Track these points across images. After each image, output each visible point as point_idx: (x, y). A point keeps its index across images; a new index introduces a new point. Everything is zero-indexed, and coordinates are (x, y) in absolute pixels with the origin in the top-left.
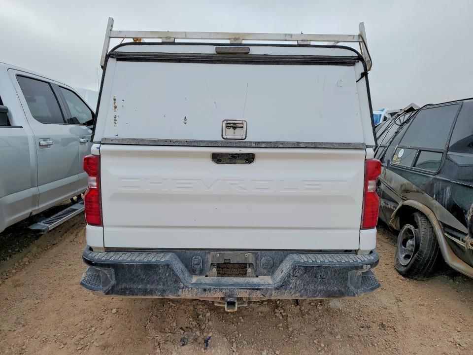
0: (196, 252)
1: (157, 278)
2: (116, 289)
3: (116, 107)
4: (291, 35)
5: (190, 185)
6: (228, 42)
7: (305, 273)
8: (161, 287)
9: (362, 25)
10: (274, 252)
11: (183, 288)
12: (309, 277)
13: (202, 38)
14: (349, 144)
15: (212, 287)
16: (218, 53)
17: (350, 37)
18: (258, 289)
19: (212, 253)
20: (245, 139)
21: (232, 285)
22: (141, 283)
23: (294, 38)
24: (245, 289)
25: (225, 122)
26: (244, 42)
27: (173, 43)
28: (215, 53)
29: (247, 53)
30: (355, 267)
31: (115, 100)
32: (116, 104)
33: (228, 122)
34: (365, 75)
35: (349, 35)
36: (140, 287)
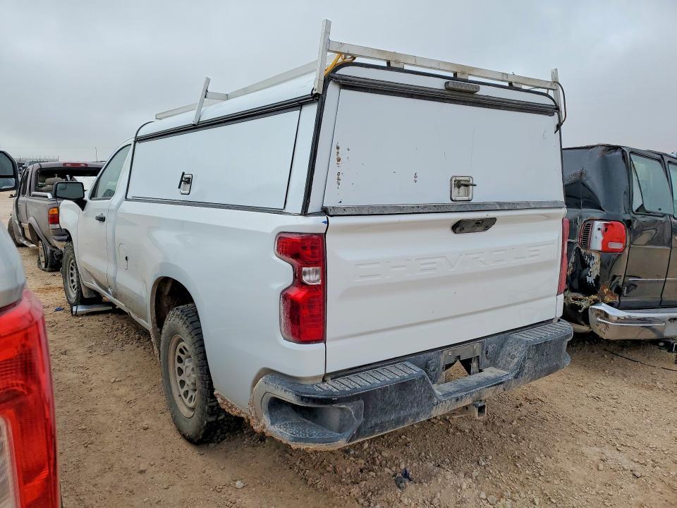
0: (429, 354)
1: (410, 398)
2: (363, 430)
3: (339, 160)
8: (415, 410)
10: (497, 337)
11: (438, 403)
13: (431, 68)
15: (463, 394)
19: (445, 352)
22: (393, 412)
25: (454, 179)
26: (470, 78)
27: (402, 70)
28: (444, 88)
29: (473, 93)
31: (338, 148)
32: (340, 156)
33: (457, 178)
34: (559, 127)
36: (393, 417)
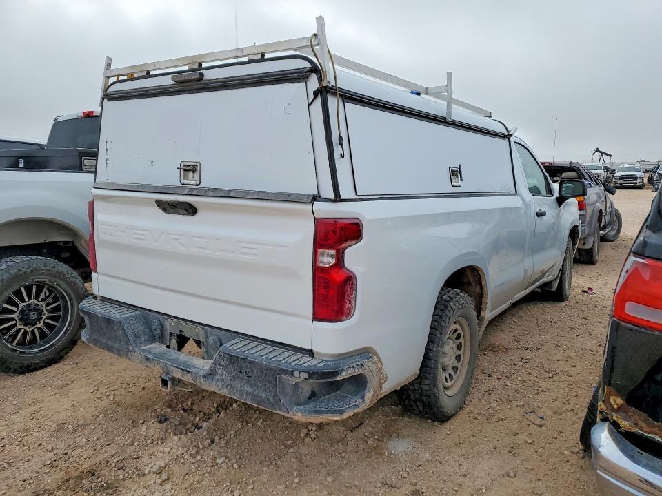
0: (157, 316)
1: (114, 334)
3: (107, 150)
4: (242, 49)
5: (142, 237)
6: (186, 68)
7: (230, 364)
9: (320, 20)
10: (222, 332)
11: (132, 351)
12: (234, 370)
14: (289, 194)
16: (178, 82)
17: (304, 41)
18: (188, 371)
19: (169, 320)
20: (199, 185)
21: (170, 360)
22: (104, 337)
23: (244, 53)
24: (178, 368)
25: (182, 163)
29: (201, 79)
30: (284, 370)
31: (107, 142)
32: (107, 147)
33: (186, 163)
35: (304, 38)
